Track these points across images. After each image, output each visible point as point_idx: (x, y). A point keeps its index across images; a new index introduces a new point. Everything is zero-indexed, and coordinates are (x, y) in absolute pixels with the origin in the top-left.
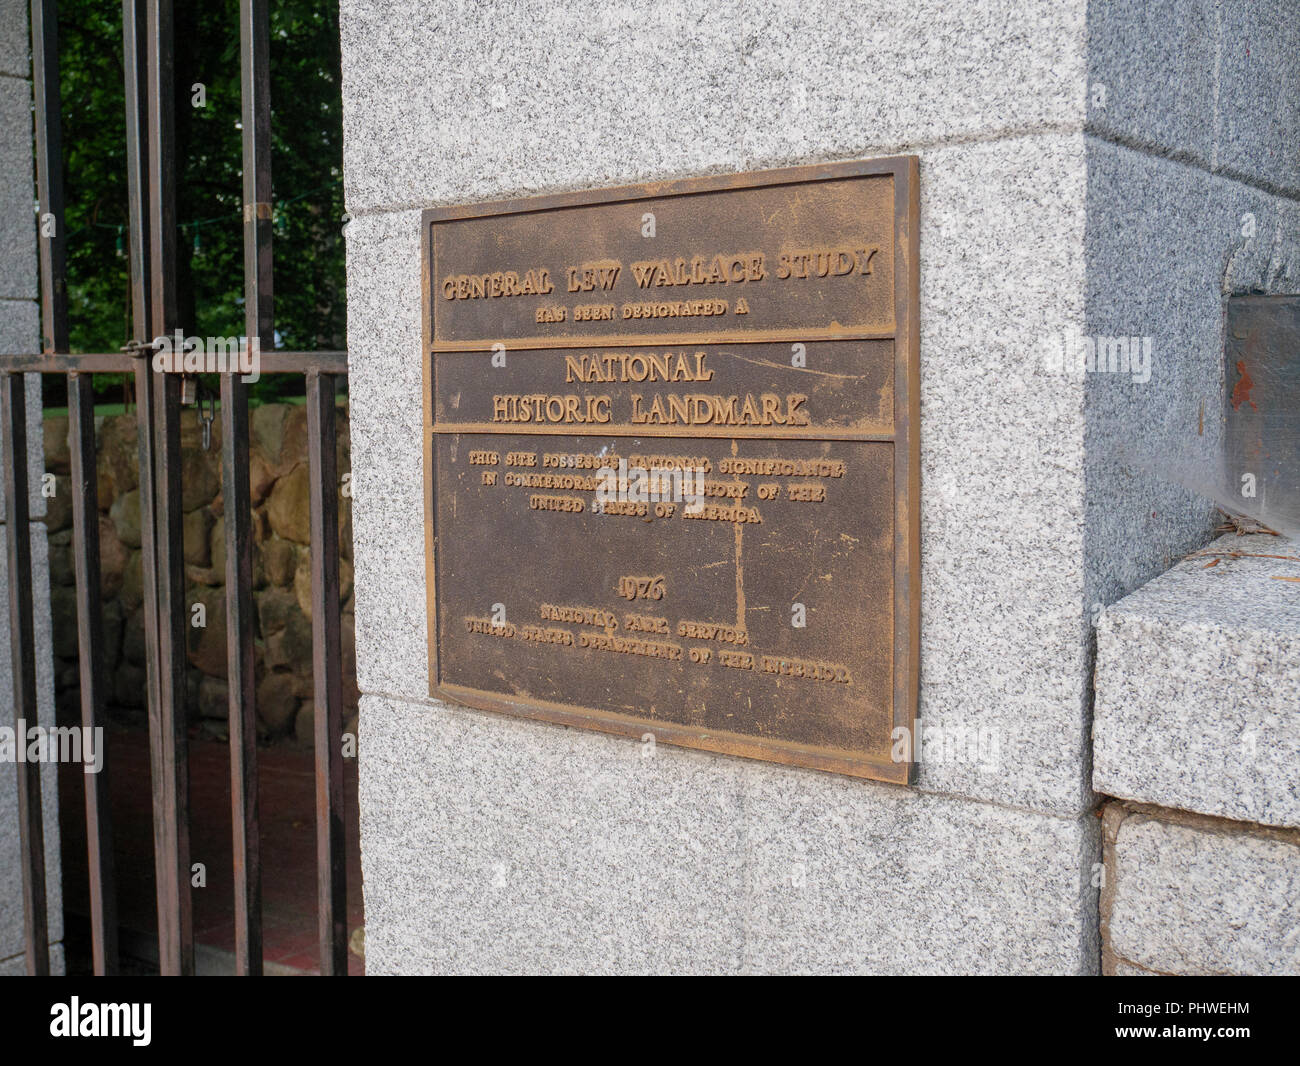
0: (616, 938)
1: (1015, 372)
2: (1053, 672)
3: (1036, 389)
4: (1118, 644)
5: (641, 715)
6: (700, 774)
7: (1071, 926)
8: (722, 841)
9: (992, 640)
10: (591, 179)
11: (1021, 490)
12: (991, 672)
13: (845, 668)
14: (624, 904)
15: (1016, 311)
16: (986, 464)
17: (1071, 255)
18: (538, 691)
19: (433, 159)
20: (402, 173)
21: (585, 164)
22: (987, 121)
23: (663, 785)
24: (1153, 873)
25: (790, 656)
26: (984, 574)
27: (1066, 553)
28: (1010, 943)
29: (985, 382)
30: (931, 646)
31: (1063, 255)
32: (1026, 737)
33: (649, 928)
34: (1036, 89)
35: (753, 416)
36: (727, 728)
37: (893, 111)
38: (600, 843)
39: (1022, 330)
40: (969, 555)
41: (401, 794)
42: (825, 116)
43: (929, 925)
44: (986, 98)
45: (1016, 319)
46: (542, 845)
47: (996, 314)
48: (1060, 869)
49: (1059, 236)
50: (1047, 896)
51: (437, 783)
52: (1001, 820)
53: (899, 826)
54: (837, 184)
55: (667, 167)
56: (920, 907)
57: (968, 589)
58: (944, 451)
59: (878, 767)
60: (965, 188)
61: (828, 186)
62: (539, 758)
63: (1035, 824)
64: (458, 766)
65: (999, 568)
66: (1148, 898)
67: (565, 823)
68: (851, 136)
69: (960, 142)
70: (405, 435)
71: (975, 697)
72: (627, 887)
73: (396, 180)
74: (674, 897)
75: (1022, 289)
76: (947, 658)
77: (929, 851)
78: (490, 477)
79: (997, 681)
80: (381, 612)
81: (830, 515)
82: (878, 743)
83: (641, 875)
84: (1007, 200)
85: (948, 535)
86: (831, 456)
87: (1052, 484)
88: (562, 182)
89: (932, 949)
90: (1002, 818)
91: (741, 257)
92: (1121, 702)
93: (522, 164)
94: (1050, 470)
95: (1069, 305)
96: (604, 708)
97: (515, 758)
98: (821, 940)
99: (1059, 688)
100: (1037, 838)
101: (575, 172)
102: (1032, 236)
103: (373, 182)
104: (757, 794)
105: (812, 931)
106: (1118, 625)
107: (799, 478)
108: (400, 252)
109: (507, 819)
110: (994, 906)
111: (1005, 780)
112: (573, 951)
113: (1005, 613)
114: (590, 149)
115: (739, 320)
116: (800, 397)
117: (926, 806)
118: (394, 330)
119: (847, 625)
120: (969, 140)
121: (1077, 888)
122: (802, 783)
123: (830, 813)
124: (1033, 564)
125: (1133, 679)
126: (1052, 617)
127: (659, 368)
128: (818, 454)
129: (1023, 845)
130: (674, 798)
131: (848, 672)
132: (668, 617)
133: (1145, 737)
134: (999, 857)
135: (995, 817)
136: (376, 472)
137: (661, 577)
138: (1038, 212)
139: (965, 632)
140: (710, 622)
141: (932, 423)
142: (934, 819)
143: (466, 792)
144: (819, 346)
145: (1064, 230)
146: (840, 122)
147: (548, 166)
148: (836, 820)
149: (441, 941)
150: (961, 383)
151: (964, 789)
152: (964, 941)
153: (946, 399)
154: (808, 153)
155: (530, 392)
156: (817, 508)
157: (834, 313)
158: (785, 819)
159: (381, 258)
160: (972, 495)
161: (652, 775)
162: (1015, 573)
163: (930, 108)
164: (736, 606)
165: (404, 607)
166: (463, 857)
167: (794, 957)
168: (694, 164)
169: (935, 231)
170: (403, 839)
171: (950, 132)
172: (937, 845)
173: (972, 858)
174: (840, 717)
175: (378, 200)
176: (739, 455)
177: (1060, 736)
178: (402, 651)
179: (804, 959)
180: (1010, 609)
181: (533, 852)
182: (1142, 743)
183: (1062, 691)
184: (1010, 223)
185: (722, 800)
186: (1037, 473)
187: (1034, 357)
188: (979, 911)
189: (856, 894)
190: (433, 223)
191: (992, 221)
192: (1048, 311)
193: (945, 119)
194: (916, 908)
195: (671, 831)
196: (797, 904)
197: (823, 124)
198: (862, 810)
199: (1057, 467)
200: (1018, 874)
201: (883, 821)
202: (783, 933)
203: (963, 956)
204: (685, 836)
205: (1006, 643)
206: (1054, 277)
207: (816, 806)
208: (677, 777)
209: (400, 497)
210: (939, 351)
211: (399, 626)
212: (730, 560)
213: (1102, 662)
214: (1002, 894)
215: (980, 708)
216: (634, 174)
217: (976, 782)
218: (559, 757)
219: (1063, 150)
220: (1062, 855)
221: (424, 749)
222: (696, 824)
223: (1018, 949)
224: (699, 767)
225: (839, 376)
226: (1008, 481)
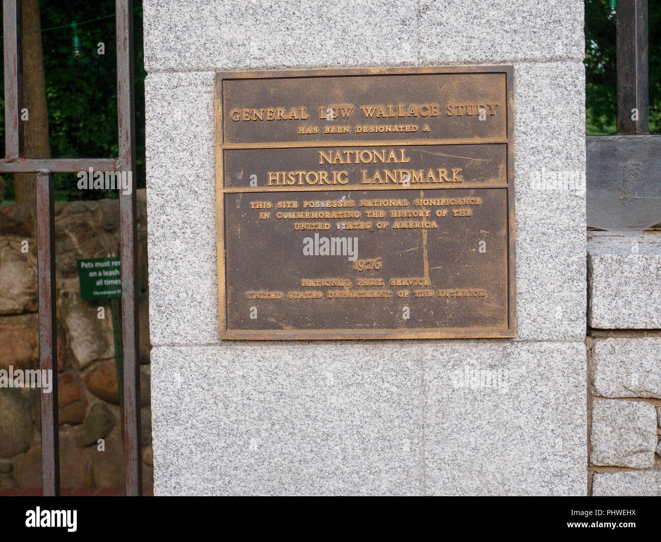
0: (343, 446)
1: (557, 158)
2: (575, 281)
3: (567, 165)
4: (602, 266)
5: (367, 328)
6: (396, 353)
7: (584, 386)
8: (409, 384)
9: (548, 271)
10: (329, 63)
11: (561, 207)
12: (548, 284)
13: (484, 290)
14: (349, 428)
15: (558, 133)
16: (545, 197)
17: (580, 111)
18: (298, 324)
19: (217, 45)
20: (192, 51)
21: (325, 55)
22: (543, 54)
23: (373, 362)
24: (613, 358)
25: (454, 288)
26: (544, 243)
27: (580, 231)
28: (558, 399)
29: (543, 163)
30: (520, 276)
31: (577, 110)
32: (564, 310)
33: (364, 436)
34: (565, 43)
35: (434, 179)
36: (420, 327)
37: (499, 46)
38: (334, 399)
39: (560, 141)
40: (538, 235)
41: (188, 399)
42: (465, 44)
43: (519, 400)
44: (543, 45)
45: (557, 136)
46: (293, 408)
47: (549, 134)
48: (579, 363)
49: (575, 103)
50: (574, 375)
51: (216, 388)
52: (552, 347)
53: (504, 359)
54: (477, 75)
55: (376, 61)
56: (515, 393)
57: (537, 250)
58: (525, 192)
59: (502, 332)
60: (534, 81)
61: (473, 76)
62: (291, 362)
63: (567, 346)
64: (232, 375)
65: (551, 240)
66: (611, 368)
67: (309, 393)
68: (478, 54)
69: (530, 62)
70: (192, 196)
71: (540, 296)
72: (351, 418)
73: (188, 55)
74: (380, 417)
75: (559, 124)
76: (527, 281)
77: (519, 367)
78: (266, 215)
79: (550, 288)
80: (172, 297)
81: (475, 222)
82: (500, 321)
83: (359, 411)
84: (553, 87)
85: (527, 228)
86: (475, 195)
87: (574, 203)
88: (310, 64)
89: (521, 410)
90: (552, 346)
91: (427, 105)
92: (604, 289)
93: (283, 53)
94: (573, 198)
95: (580, 130)
96: (343, 327)
97: (274, 364)
98: (464, 419)
99: (578, 287)
100: (568, 352)
101: (319, 59)
102: (564, 102)
103: (169, 55)
104: (429, 357)
105: (460, 416)
106: (602, 259)
107: (458, 206)
108: (190, 94)
109: (268, 399)
110: (550, 384)
111: (555, 329)
112: (315, 459)
113: (554, 258)
114: (328, 48)
115: (425, 135)
116: (459, 170)
117: (517, 347)
118: (185, 138)
119: (484, 271)
120: (535, 61)
121: (586, 369)
122: (454, 348)
123: (469, 359)
124: (566, 237)
125: (609, 280)
126: (575, 258)
127: (379, 156)
128: (468, 195)
129: (563, 356)
130: (380, 368)
131: (485, 292)
132: (383, 277)
133: (615, 302)
134: (552, 363)
135: (549, 346)
136: (169, 217)
137: (379, 258)
138: (566, 93)
139: (536, 269)
140: (409, 277)
141: (519, 180)
142: (522, 353)
143: (238, 389)
144: (468, 146)
145: (577, 100)
146: (473, 48)
147: (300, 55)
148: (472, 362)
149: (218, 476)
150: (533, 163)
151: (535, 337)
152: (536, 403)
153: (526, 170)
154: (456, 61)
155: (294, 170)
156: (468, 219)
157: (476, 132)
158: (444, 366)
159: (174, 97)
160: (538, 210)
161: (366, 359)
162: (558, 241)
163: (517, 46)
164: (423, 268)
165: (190, 293)
166: (236, 426)
167: (450, 430)
168: (393, 61)
169: (520, 98)
170: (189, 425)
171: (527, 57)
172: (523, 363)
173: (539, 366)
174: (481, 312)
175: (173, 64)
176: (424, 197)
177: (578, 307)
178: (189, 317)
179: (455, 430)
180: (556, 257)
181: (286, 413)
182: (613, 304)
183: (579, 288)
184: (554, 97)
185: (409, 364)
186: (567, 200)
187: (566, 152)
188: (544, 389)
189: (483, 394)
190: (223, 80)
191: (546, 95)
192: (571, 133)
193: (524, 51)
194: (513, 394)
195: (378, 385)
196: (452, 405)
197: (464, 48)
198: (485, 355)
199: (576, 196)
200: (561, 368)
201: (496, 358)
202: (444, 421)
203: (536, 410)
204: (387, 385)
205: (554, 271)
206: (573, 119)
207: (462, 357)
208: (383, 357)
209: (189, 231)
210: (522, 149)
211: (186, 303)
212: (420, 246)
213: (596, 274)
214: (554, 378)
215: (543, 300)
216: (356, 63)
217: (541, 332)
218: (305, 360)
219: (576, 68)
220: (580, 356)
221: (205, 371)
222: (394, 378)
223: (561, 401)
224: (395, 350)
225: (479, 160)
226: (555, 203)
